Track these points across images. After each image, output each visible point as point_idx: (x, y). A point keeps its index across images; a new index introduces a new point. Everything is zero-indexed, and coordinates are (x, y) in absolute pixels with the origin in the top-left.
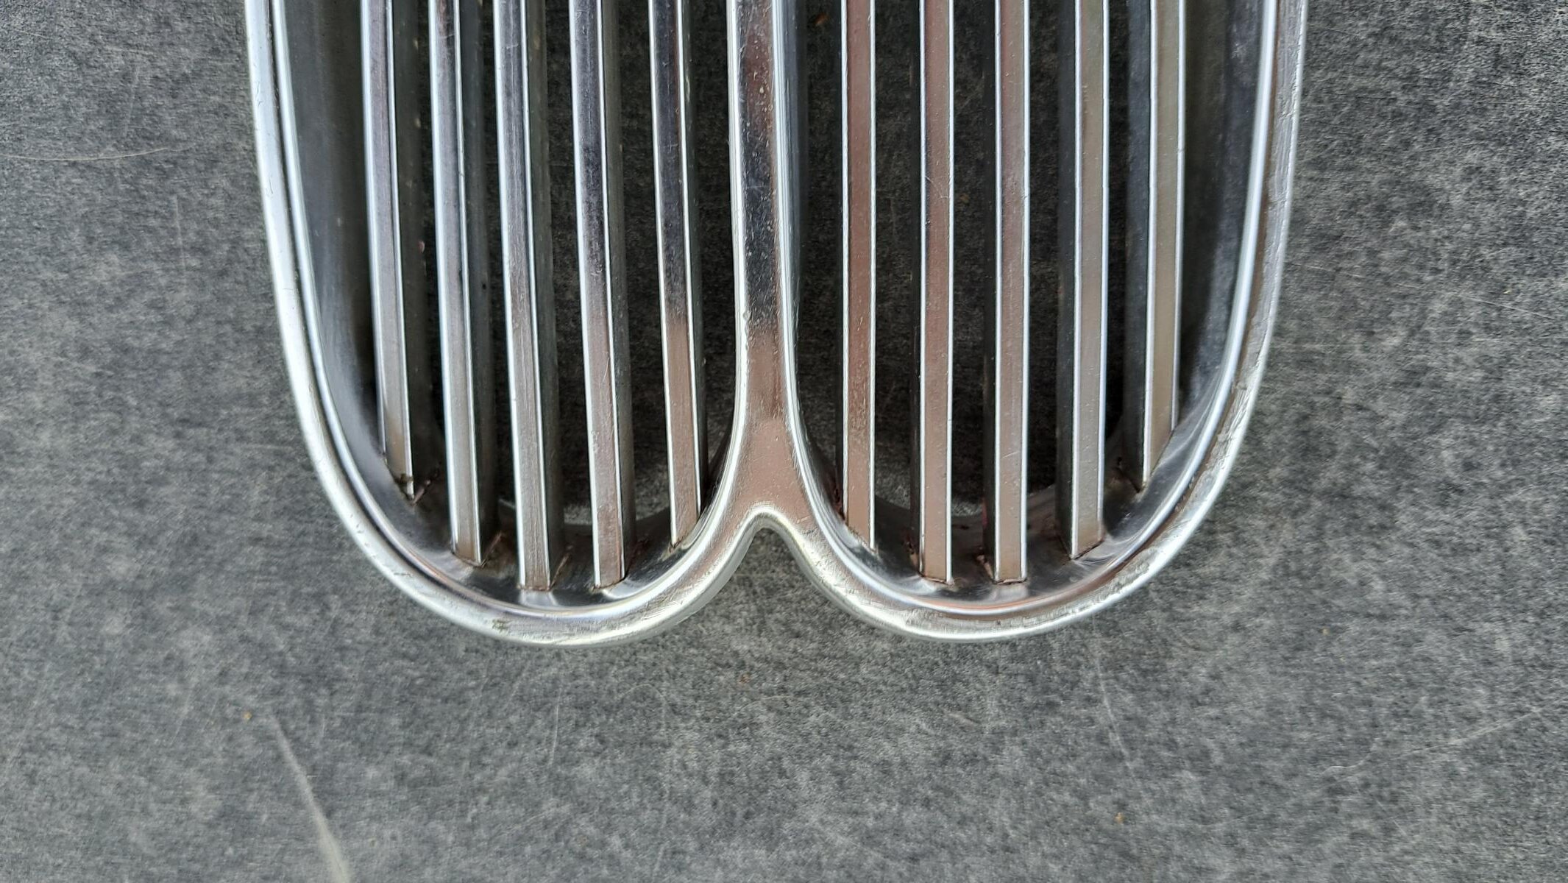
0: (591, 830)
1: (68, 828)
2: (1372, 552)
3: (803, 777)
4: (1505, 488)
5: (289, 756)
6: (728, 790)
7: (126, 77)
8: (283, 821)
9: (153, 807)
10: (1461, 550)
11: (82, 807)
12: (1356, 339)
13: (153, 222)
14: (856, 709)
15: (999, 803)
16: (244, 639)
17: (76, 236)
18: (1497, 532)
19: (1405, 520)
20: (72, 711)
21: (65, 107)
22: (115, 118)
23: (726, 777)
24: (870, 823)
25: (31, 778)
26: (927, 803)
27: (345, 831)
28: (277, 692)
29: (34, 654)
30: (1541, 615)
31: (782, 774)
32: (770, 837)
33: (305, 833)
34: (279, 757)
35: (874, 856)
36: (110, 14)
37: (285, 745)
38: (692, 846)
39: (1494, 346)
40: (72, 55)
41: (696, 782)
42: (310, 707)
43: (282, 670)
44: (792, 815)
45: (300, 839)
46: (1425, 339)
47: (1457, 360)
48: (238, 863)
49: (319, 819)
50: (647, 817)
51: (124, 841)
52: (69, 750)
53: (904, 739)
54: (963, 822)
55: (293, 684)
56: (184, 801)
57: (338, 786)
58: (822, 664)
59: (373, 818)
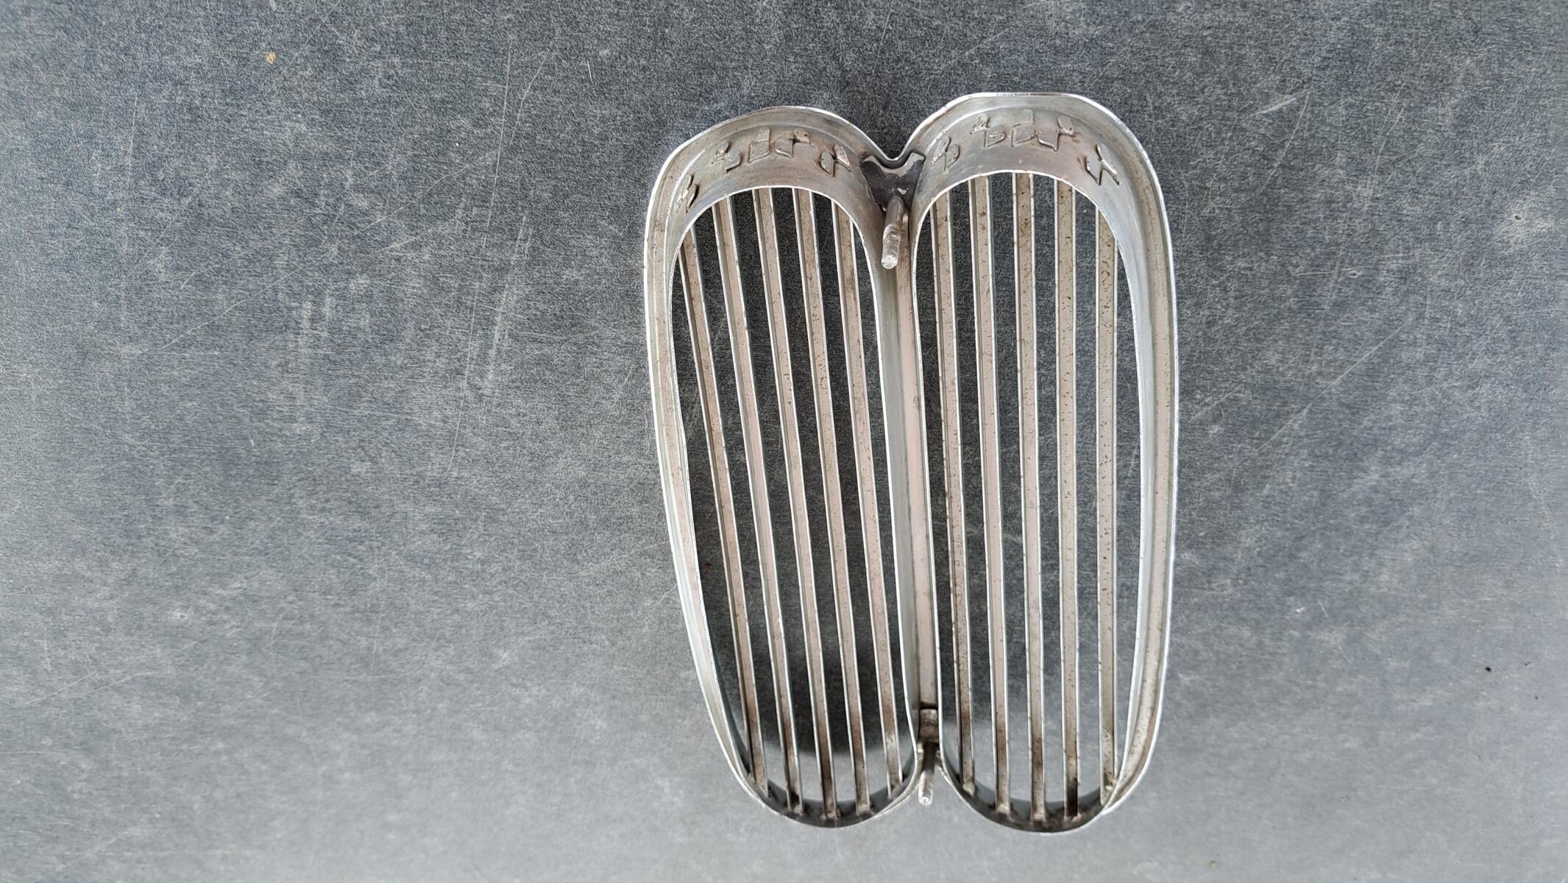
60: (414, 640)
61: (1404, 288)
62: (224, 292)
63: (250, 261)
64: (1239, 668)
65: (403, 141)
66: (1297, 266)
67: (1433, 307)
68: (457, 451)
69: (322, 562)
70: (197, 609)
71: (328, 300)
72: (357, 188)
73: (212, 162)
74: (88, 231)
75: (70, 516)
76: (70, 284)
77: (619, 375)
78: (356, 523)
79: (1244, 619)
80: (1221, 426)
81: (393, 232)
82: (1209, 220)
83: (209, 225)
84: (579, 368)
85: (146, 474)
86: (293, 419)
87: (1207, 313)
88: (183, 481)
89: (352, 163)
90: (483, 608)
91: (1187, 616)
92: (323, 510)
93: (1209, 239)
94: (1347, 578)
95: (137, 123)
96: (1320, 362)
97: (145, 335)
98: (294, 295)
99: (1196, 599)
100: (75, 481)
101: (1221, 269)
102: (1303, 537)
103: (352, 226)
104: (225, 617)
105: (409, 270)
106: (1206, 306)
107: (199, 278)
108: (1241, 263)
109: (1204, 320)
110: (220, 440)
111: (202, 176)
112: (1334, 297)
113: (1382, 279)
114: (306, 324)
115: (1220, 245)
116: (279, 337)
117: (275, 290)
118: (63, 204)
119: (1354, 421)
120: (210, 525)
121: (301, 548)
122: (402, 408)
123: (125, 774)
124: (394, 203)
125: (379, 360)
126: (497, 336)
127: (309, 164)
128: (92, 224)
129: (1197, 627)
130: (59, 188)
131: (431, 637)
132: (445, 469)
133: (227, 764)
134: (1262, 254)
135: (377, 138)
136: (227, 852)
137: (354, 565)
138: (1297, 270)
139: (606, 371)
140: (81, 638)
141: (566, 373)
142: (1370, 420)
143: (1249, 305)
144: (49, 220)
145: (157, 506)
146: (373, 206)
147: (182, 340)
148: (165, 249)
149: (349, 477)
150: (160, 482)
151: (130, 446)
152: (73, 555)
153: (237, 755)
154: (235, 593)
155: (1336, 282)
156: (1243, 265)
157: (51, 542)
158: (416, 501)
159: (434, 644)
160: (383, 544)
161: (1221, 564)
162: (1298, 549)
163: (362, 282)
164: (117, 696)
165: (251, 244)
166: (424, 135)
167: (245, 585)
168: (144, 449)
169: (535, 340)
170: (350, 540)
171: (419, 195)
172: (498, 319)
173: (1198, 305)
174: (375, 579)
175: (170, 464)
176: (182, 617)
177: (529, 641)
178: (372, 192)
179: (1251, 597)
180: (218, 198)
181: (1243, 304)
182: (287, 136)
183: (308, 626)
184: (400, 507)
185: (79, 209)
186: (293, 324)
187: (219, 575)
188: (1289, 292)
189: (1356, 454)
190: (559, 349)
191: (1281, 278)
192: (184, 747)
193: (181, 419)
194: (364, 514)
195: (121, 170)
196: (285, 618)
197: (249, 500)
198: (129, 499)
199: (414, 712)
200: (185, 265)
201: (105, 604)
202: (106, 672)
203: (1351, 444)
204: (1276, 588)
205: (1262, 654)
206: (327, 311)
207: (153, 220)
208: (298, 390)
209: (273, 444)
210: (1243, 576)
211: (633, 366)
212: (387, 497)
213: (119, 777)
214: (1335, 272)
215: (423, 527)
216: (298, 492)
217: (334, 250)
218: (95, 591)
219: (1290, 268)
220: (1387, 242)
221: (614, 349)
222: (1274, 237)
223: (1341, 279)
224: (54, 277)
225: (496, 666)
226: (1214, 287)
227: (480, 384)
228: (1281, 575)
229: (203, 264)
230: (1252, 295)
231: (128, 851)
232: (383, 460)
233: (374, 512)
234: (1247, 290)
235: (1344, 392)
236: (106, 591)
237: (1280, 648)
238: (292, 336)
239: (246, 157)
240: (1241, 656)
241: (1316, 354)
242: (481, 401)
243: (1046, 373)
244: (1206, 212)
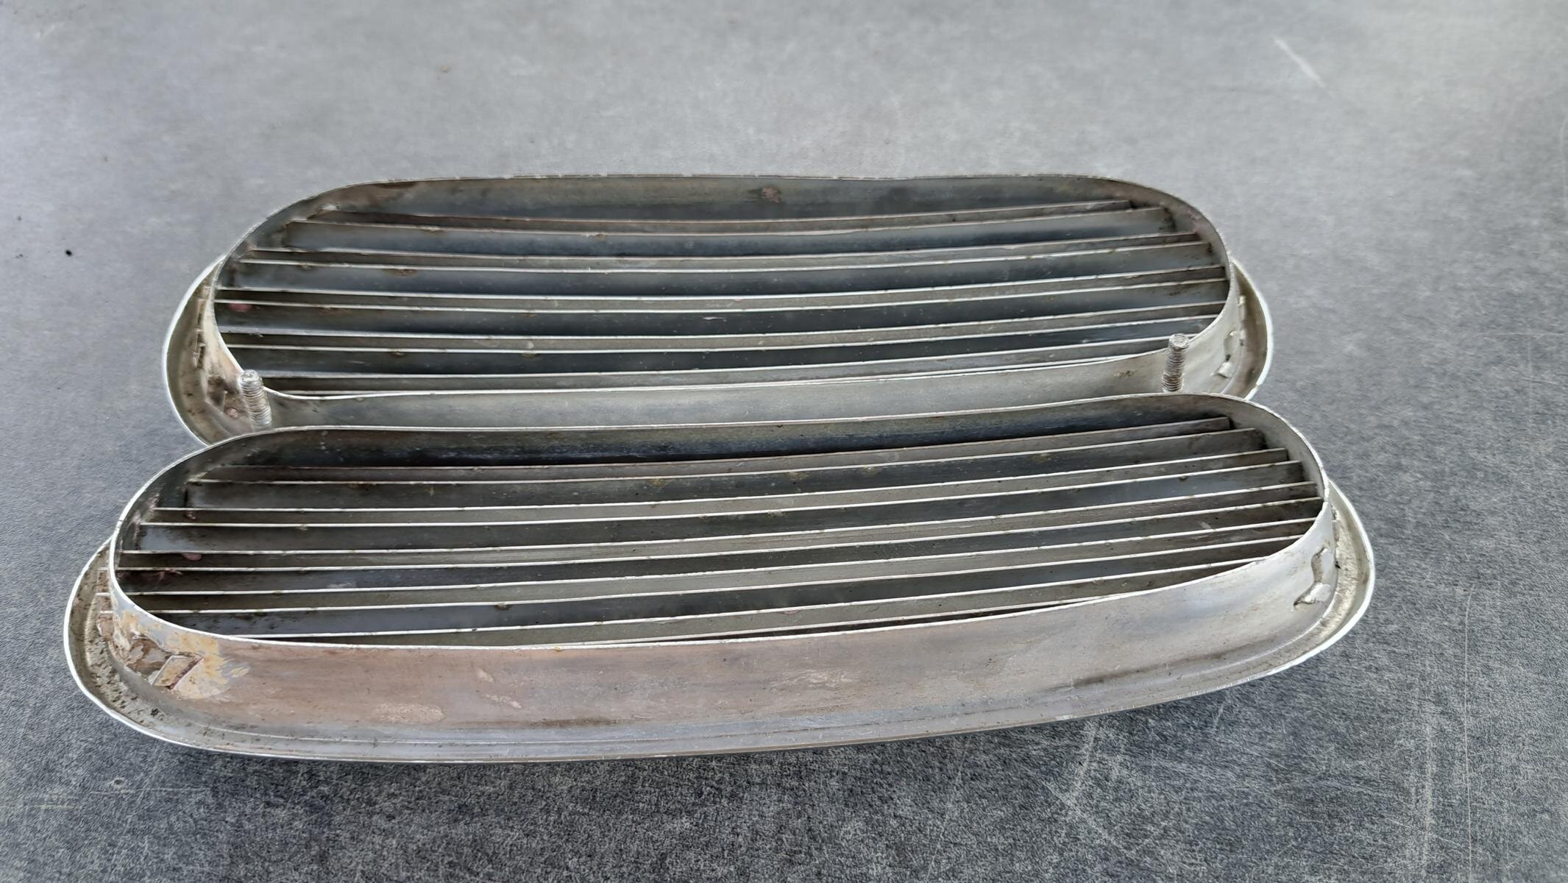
60: (1478, 375)
61: (52, 755)
66: (200, 803)
67: (16, 723)
68: (1462, 623)
77: (1233, 718)
84: (1295, 735)
90: (1389, 408)
93: (322, 858)
113: (80, 772)
115: (308, 846)
122: (1555, 692)
126: (1428, 793)
131: (1454, 377)
132: (1475, 598)
138: (200, 796)
139: (1253, 726)
141: (1315, 727)
155: (146, 773)
156: (278, 811)
158: (1509, 555)
159: (1450, 368)
160: (1545, 501)
169: (1368, 782)
172: (1429, 821)
177: (1319, 362)
184: (1532, 551)
188: (218, 764)
190: (1329, 766)
191: (226, 787)
199: (1461, 289)
211: (1212, 731)
212: (1554, 566)
214: (145, 789)
215: (1492, 521)
219: (210, 800)
220: (60, 830)
221: (1244, 759)
222: (225, 852)
223: (138, 778)
225: (1361, 335)
226: (327, 782)
227: (1443, 720)
242: (1438, 695)
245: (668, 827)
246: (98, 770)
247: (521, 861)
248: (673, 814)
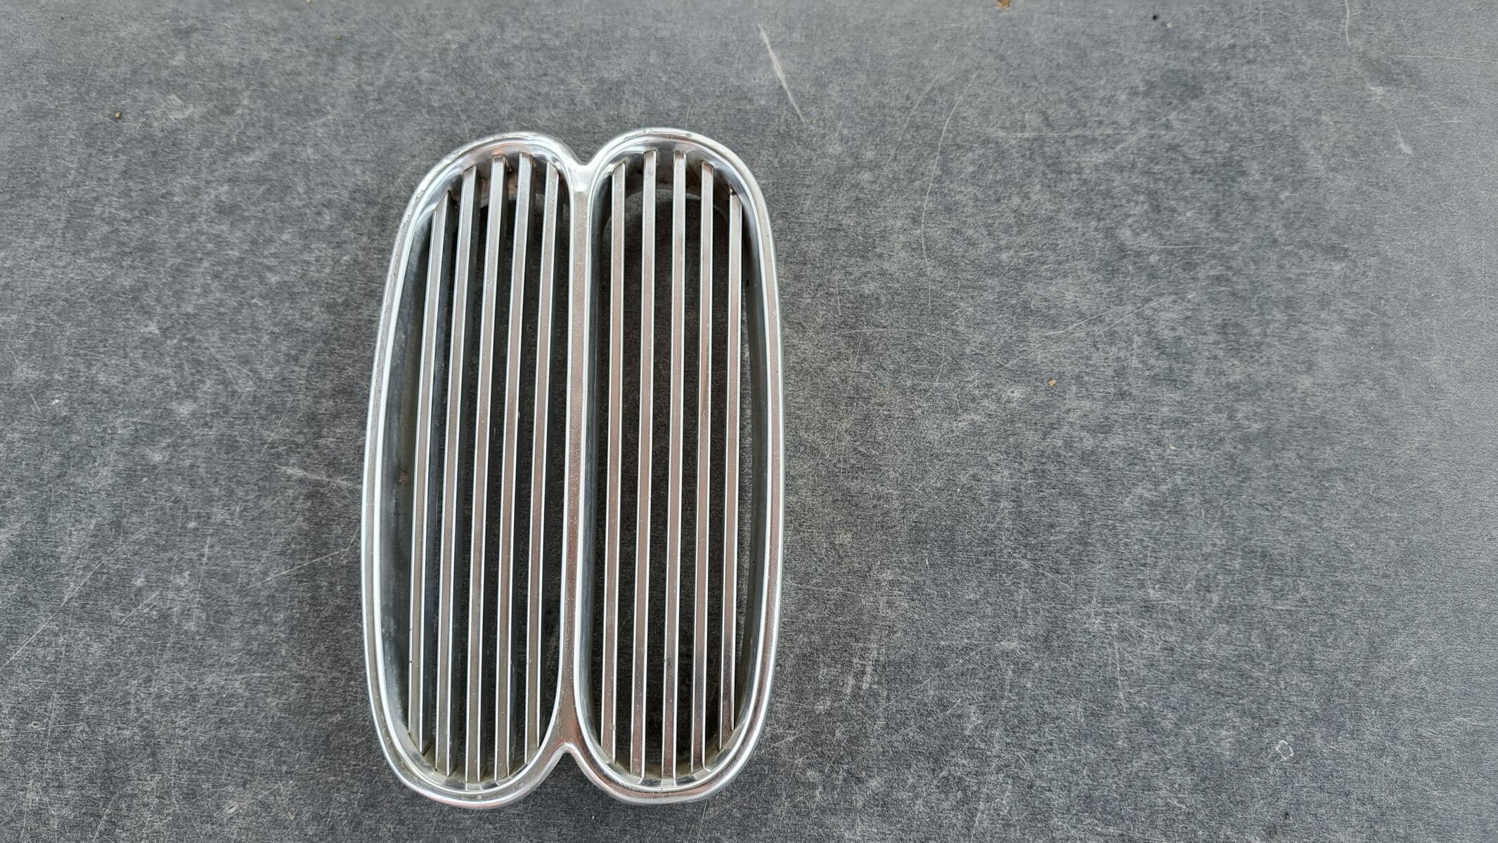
0: (674, 83)
1: (893, 80)
2: (359, 183)
3: (588, 103)
4: (305, 206)
5: (797, 108)
6: (618, 97)
7: (861, 360)
8: (800, 84)
9: (856, 88)
10: (324, 184)
11: (886, 88)
12: (361, 259)
13: (848, 305)
14: (565, 127)
15: (510, 95)
16: (814, 150)
17: (884, 300)
18: (309, 190)
19: (345, 194)
20: (889, 123)
21: (888, 349)
22: (865, 344)
23: (619, 102)
24: (562, 87)
25: (908, 98)
26: (539, 94)
27: (774, 81)
28: (802, 131)
29: (905, 144)
30: (294, 162)
31: (596, 104)
32: (602, 81)
33: (791, 78)
34: (801, 108)
35: (561, 75)
36: (868, 384)
37: (798, 111)
38: (633, 78)
39: (306, 257)
40: (884, 369)
41: (631, 101)
42: (788, 125)
43: (799, 139)
44: (594, 89)
45: (794, 78)
46: (333, 259)
47: (321, 251)
48: (820, 68)
49: (785, 85)
50: (651, 88)
51: (868, 76)
52: (891, 109)
53: (547, 116)
54: (525, 88)
55: (795, 134)
56: (842, 91)
57: (776, 97)
58: (578, 142)
59: (761, 86)
60: (822, 369)
62: (928, 697)
63: (904, 724)
64: (106, 340)
65: (774, 826)
66: (82, 732)
69: (887, 447)
70: (999, 400)
71: (849, 691)
72: (813, 786)
73: (919, 805)
74: (1022, 747)
75: (1087, 491)
76: (1046, 702)
78: (854, 485)
79: (104, 392)
80: (134, 585)
81: (791, 750)
82: (154, 770)
83: (930, 753)
85: (1018, 531)
86: (892, 583)
87: (152, 690)
88: (989, 525)
89: (814, 807)
91: (153, 395)
92: (879, 499)
93: (153, 754)
94: (17, 435)
95: (970, 837)
96: (57, 646)
97: (996, 658)
98: (874, 695)
99: (147, 412)
100: (1076, 524)
101: (143, 728)
102: (58, 477)
103: (822, 755)
104: (977, 392)
105: (783, 718)
106: (153, 696)
107: (945, 708)
108: (127, 733)
109: (153, 682)
110: (952, 563)
111: (929, 795)
112: (50, 704)
113: (12, 721)
114: (869, 669)
115: (145, 749)
116: (892, 657)
117: (888, 699)
118: (1038, 769)
119: (25, 590)
120: (974, 483)
121: (903, 461)
122: (804, 594)
123: (1094, 223)
124: (787, 774)
125: (816, 638)
127: (847, 805)
128: (1019, 754)
129: (145, 384)
130: (1038, 782)
133: (1002, 236)
134: (111, 742)
135: (793, 828)
136: (1019, 135)
137: (862, 445)
138: (81, 728)
140: (1103, 369)
142: (11, 591)
143: (118, 696)
144: (1051, 756)
145: (1014, 501)
146: (804, 772)
147: (968, 654)
148: (967, 733)
149: (854, 529)
150: (1008, 524)
151: (1026, 558)
152: (1093, 452)
153: (992, 246)
154: (965, 416)
155: (49, 718)
156: (125, 732)
157: (1108, 465)
158: (803, 506)
159: (805, 366)
161: (127, 449)
162: (62, 464)
163: (821, 707)
164: (1084, 309)
165: (900, 738)
166: (758, 830)
167: (955, 424)
168: (1015, 555)
170: (861, 469)
171: (768, 781)
173: (159, 697)
174: (846, 431)
175: (996, 541)
176: (1013, 392)
178: (802, 783)
179: (99, 416)
180: (919, 776)
181: (124, 697)
182: (860, 828)
183: (909, 383)
184: (817, 502)
185: (1027, 765)
186: (879, 669)
187: (974, 434)
188: (87, 708)
189: (19, 558)
191: (94, 721)
192: (1037, 254)
193: (980, 583)
194: (847, 494)
195: (989, 799)
196: (926, 391)
197: (939, 507)
198: (1036, 508)
200: (954, 720)
201: (1075, 404)
202: (1088, 334)
203: (24, 568)
204: (79, 425)
205: (86, 355)
206: (851, 681)
207: (972, 757)
208: (884, 610)
209: (911, 560)
210: (108, 437)
212: (826, 511)
213: (1099, 219)
214: (51, 726)
215: (800, 482)
216: (897, 515)
217: (838, 734)
218: (1080, 418)
219: (87, 729)
220: (11, 754)
222: (102, 757)
223: (45, 721)
224: (1057, 708)
228: (75, 438)
229: (941, 720)
230: (116, 706)
231: (1109, 136)
232: (825, 546)
233: (839, 496)
234: (120, 710)
235: (35, 617)
236: (1072, 417)
237: (71, 361)
238: (881, 658)
239: (893, 811)
240: (104, 353)
241: (61, 653)
243: (280, 634)
244: (158, 777)
245: (330, 720)
246: (22, 719)
247: (256, 745)
248: (332, 713)
